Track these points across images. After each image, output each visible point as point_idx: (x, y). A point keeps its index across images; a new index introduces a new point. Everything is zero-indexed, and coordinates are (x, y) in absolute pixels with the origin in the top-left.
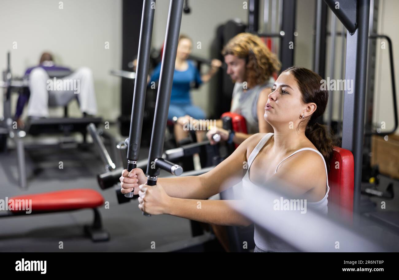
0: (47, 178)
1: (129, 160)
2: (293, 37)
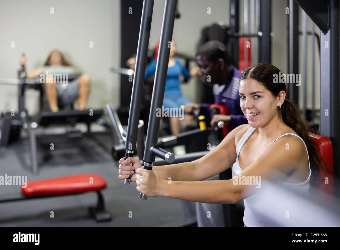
1: (126, 150)
2: (270, 37)
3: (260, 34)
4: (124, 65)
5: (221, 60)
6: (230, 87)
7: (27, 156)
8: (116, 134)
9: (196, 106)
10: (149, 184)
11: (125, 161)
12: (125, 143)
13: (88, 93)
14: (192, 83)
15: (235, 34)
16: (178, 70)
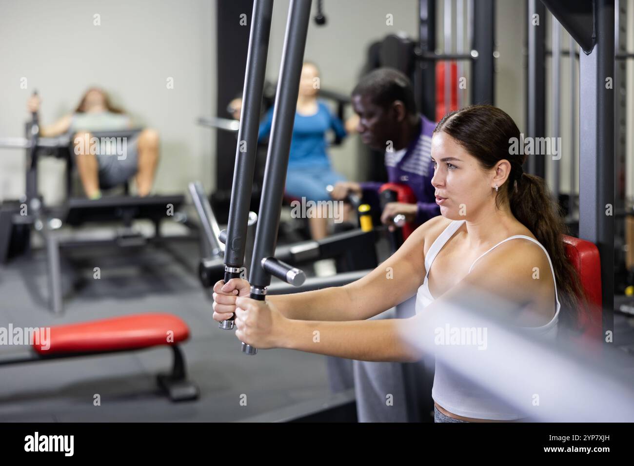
0: (95, 296)
1: (226, 267)
2: (493, 59)
3: (475, 54)
4: (224, 112)
5: (398, 103)
6: (416, 152)
7: (42, 282)
8: (208, 239)
9: (356, 186)
10: (258, 327)
11: (224, 286)
12: (224, 254)
13: (156, 164)
14: (351, 145)
15: (429, 55)
16: (323, 122)
